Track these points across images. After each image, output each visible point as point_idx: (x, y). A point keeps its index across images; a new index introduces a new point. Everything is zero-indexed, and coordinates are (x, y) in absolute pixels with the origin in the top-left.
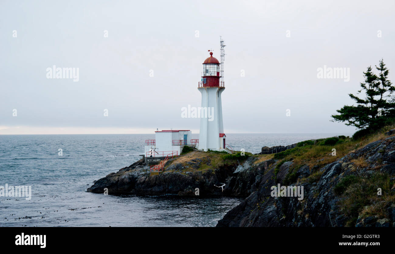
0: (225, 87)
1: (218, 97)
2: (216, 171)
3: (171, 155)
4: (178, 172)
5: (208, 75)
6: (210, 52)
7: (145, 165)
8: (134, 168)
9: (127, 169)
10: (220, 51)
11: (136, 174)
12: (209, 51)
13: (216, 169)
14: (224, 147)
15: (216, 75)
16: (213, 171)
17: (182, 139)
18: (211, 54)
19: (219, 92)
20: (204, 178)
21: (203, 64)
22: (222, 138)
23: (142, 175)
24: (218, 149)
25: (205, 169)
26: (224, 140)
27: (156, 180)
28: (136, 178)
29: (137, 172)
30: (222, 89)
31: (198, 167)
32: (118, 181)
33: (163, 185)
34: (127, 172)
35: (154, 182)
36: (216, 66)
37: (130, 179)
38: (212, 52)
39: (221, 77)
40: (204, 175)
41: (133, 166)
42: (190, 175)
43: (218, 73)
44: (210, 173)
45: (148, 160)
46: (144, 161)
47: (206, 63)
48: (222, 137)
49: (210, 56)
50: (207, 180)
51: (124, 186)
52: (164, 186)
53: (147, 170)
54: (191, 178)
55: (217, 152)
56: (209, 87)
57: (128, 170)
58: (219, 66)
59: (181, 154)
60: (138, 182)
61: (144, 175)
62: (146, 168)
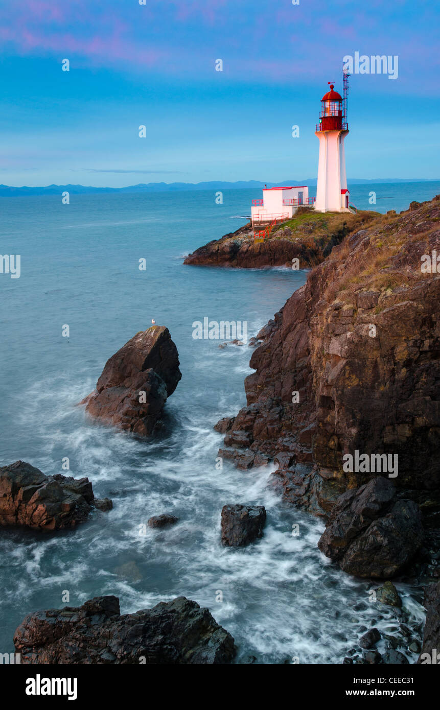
0: (349, 129)
1: (340, 142)
2: (333, 236)
3: (280, 218)
4: (285, 239)
5: (327, 115)
6: (330, 85)
7: (251, 230)
8: (238, 234)
9: (230, 235)
10: (342, 82)
11: (240, 241)
12: (329, 83)
13: (333, 234)
14: (347, 207)
15: (337, 114)
16: (328, 236)
17: (297, 197)
18: (332, 87)
19: (342, 137)
20: (316, 245)
21: (321, 101)
22: (344, 196)
23: (246, 242)
24: (338, 209)
25: (318, 234)
26: (347, 197)
27: (260, 248)
28: (239, 246)
29: (242, 238)
30: (347, 132)
31: (311, 232)
32: (218, 250)
33: (268, 254)
34: (229, 240)
35: (258, 251)
36: (337, 104)
37: (231, 247)
38: (333, 84)
39: (344, 117)
40: (316, 241)
41: (237, 233)
42: (300, 242)
43: (340, 112)
44: (325, 239)
45: (255, 224)
46: (251, 226)
47: (324, 100)
48: (345, 193)
49: (331, 90)
50: (320, 248)
51: (224, 256)
52: (270, 255)
53: (251, 236)
54: (301, 245)
55: (337, 213)
56: (328, 131)
57: (231, 237)
58: (341, 103)
59: (293, 216)
60: (240, 251)
61: (247, 243)
62: (252, 233)
